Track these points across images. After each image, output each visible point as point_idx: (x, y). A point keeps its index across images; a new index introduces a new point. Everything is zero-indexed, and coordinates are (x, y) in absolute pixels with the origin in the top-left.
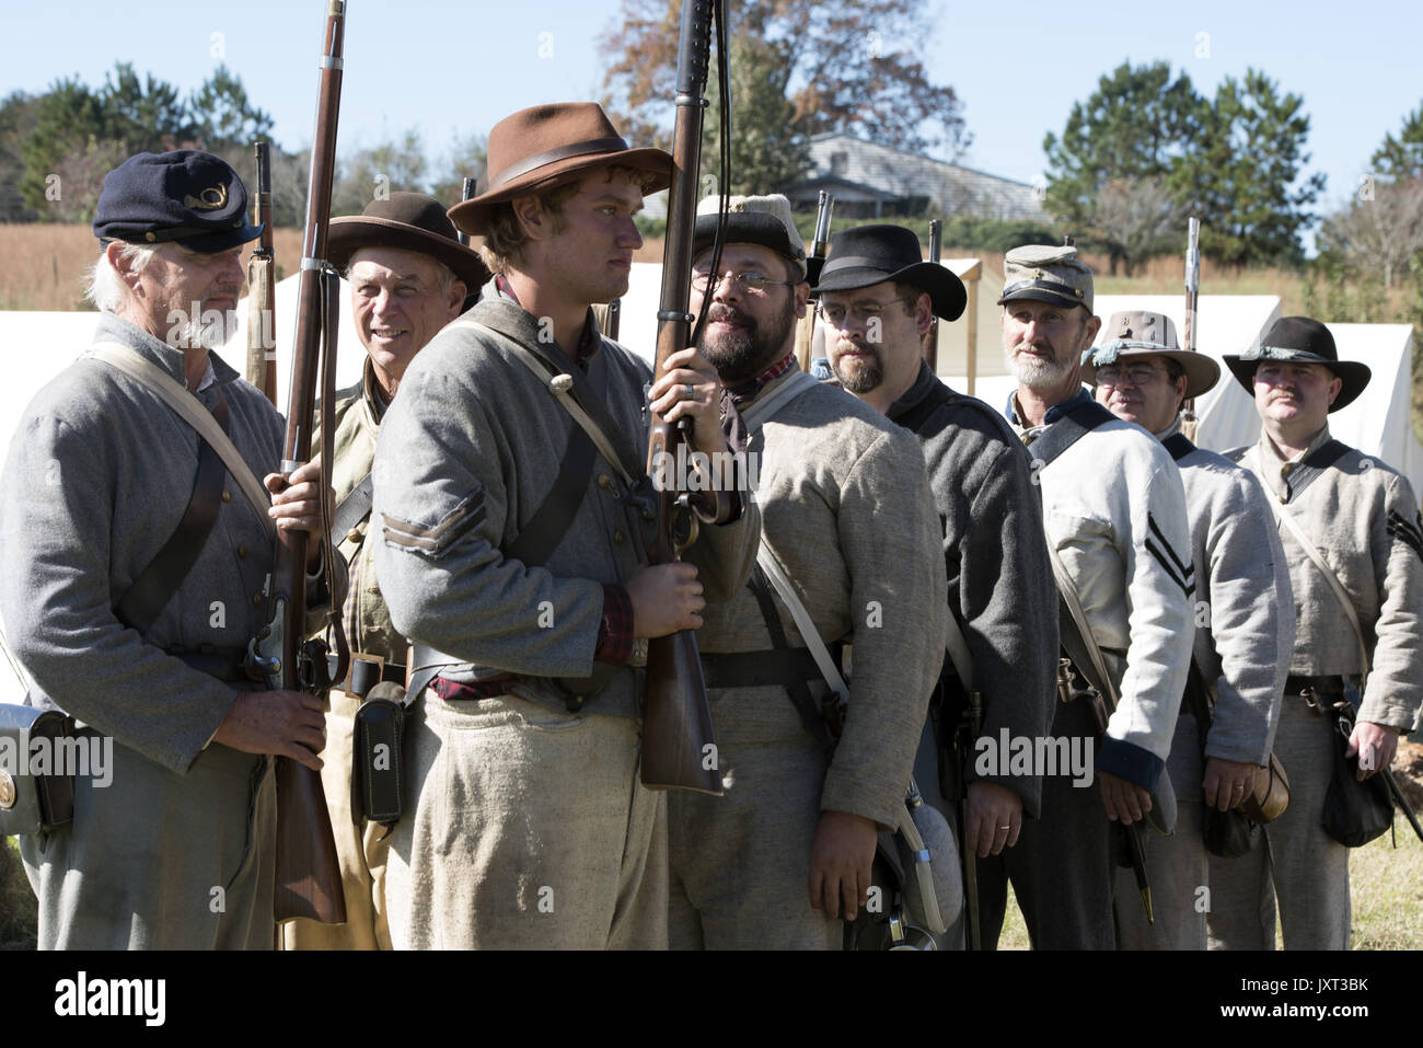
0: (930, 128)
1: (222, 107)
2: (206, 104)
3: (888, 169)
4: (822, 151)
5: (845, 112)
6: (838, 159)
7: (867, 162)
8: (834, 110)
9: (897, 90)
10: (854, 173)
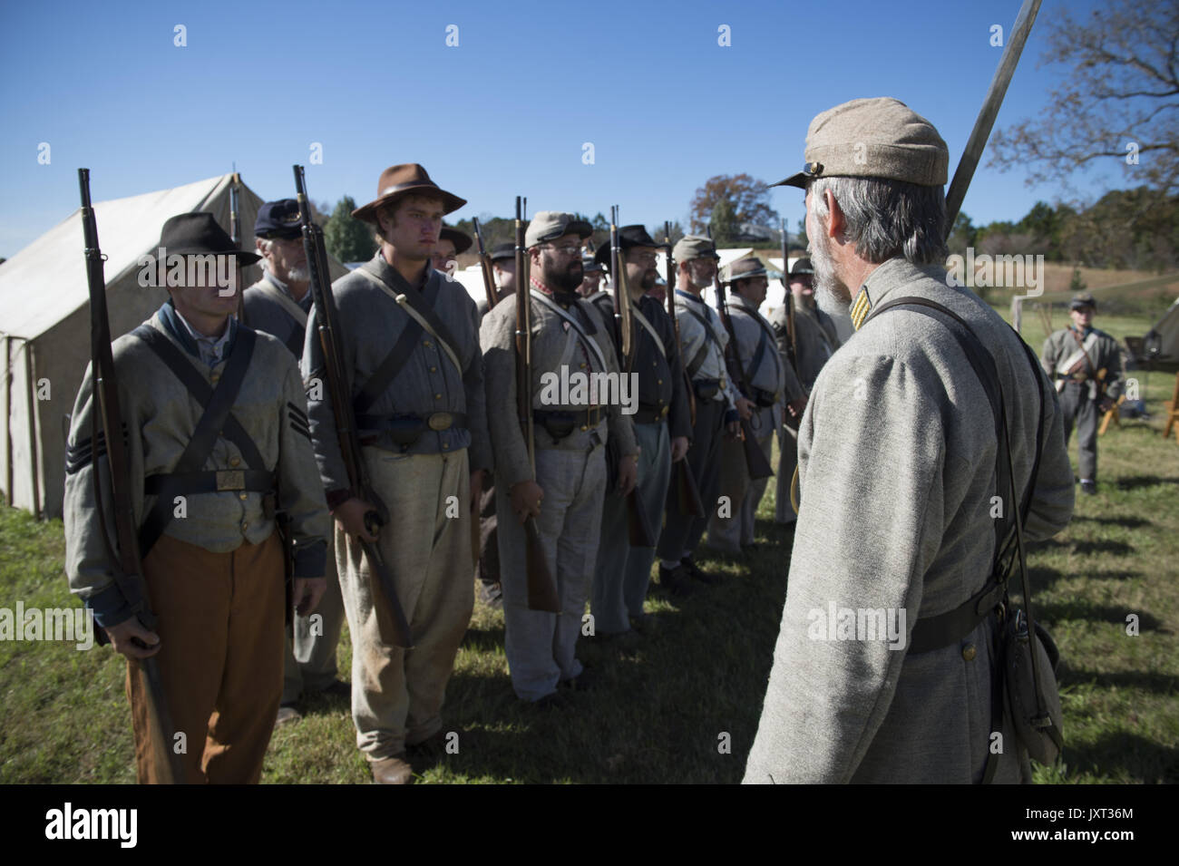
0: (771, 221)
1: (599, 222)
2: (596, 221)
3: (759, 231)
4: (743, 227)
5: (750, 218)
6: (747, 229)
7: (754, 229)
8: (747, 217)
9: (762, 212)
10: (751, 232)
